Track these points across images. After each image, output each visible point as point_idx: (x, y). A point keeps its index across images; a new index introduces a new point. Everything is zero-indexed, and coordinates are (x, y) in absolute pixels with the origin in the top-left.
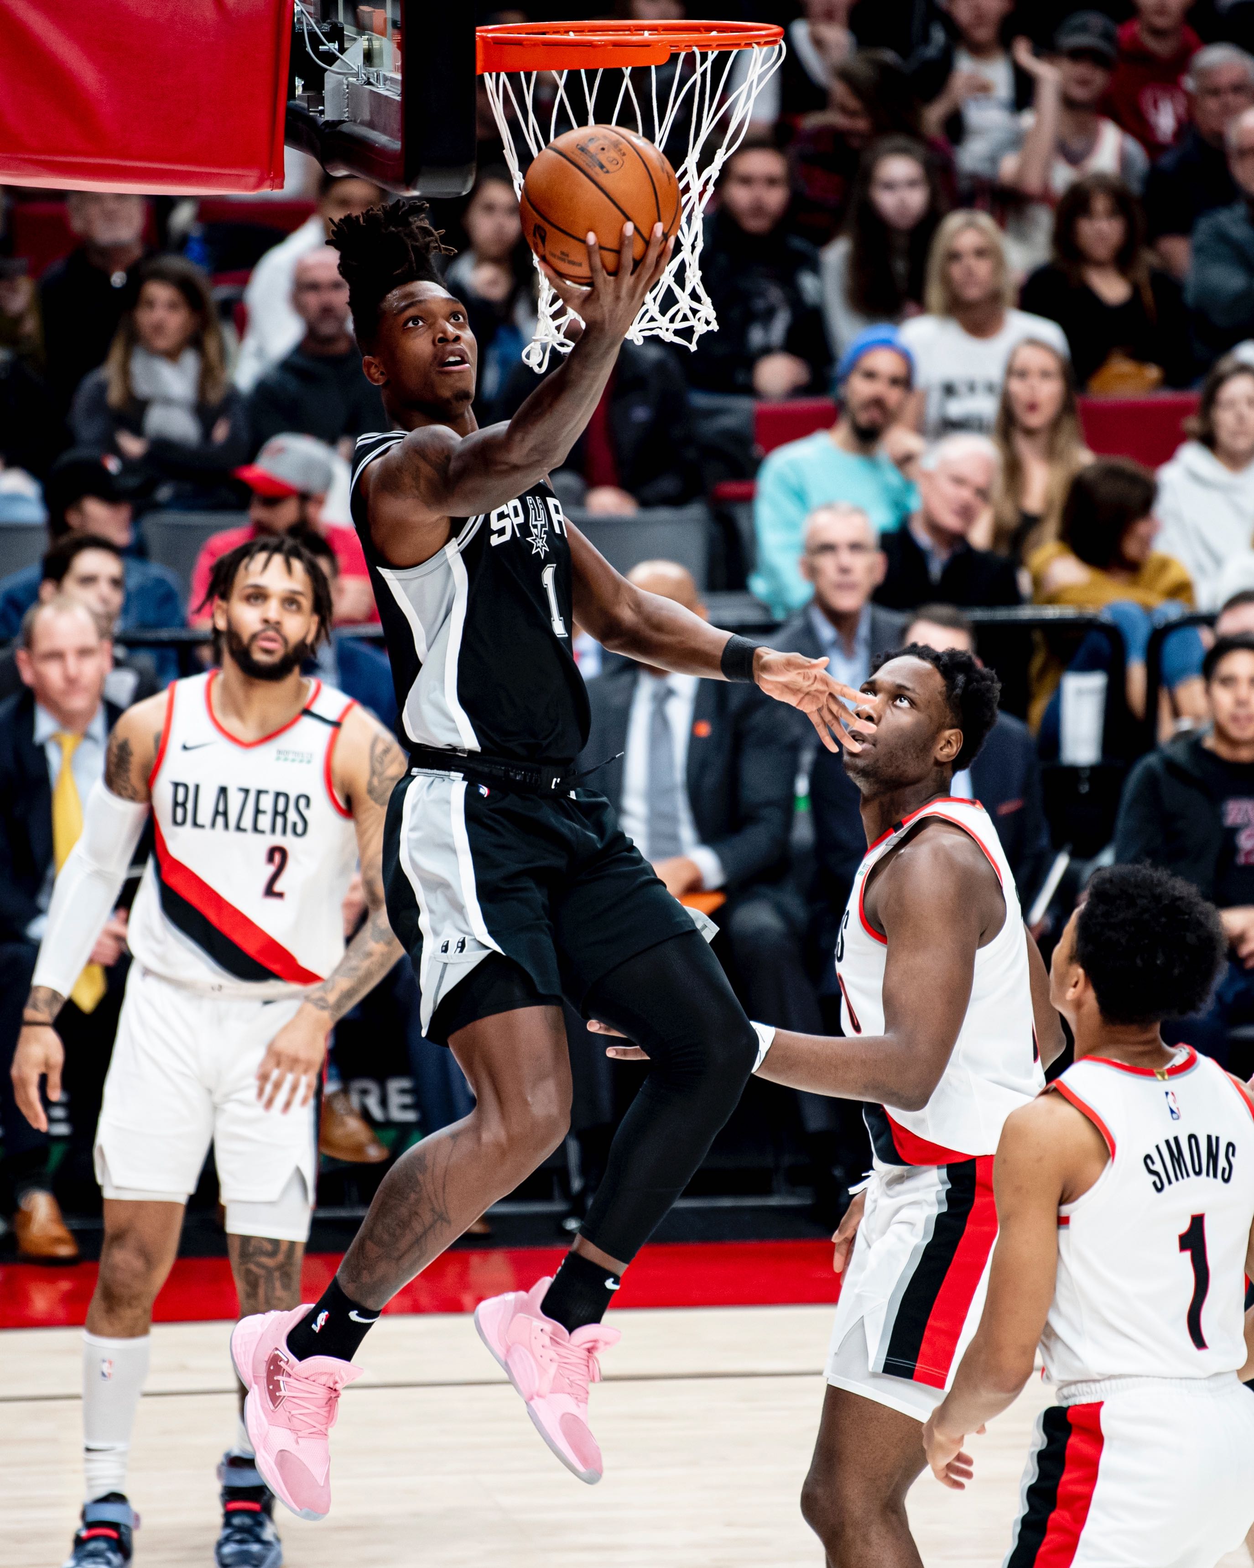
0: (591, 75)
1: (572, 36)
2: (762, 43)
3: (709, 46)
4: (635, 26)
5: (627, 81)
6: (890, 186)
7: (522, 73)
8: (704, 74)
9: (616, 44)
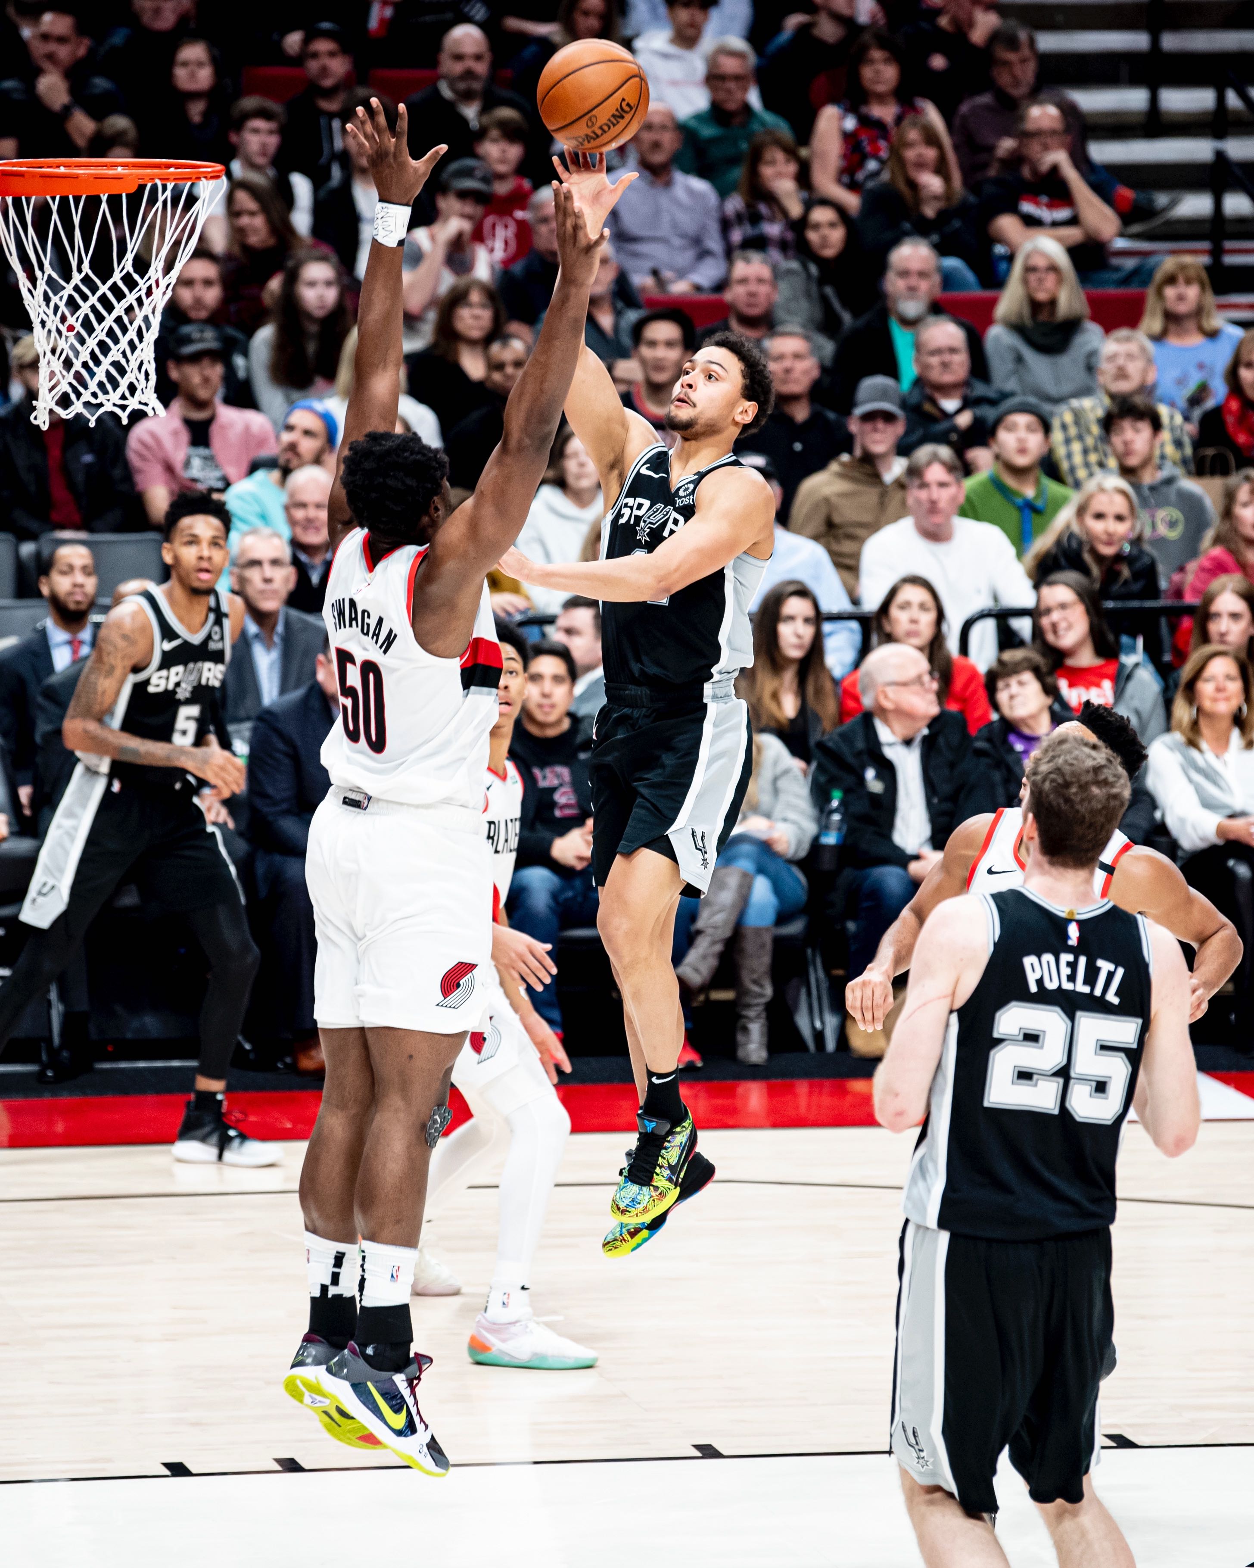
0: (77, 200)
1: (62, 170)
2: (209, 177)
3: (168, 179)
4: (110, 163)
5: (104, 206)
6: (312, 284)
7: (23, 198)
8: (165, 202)
9: (97, 177)
